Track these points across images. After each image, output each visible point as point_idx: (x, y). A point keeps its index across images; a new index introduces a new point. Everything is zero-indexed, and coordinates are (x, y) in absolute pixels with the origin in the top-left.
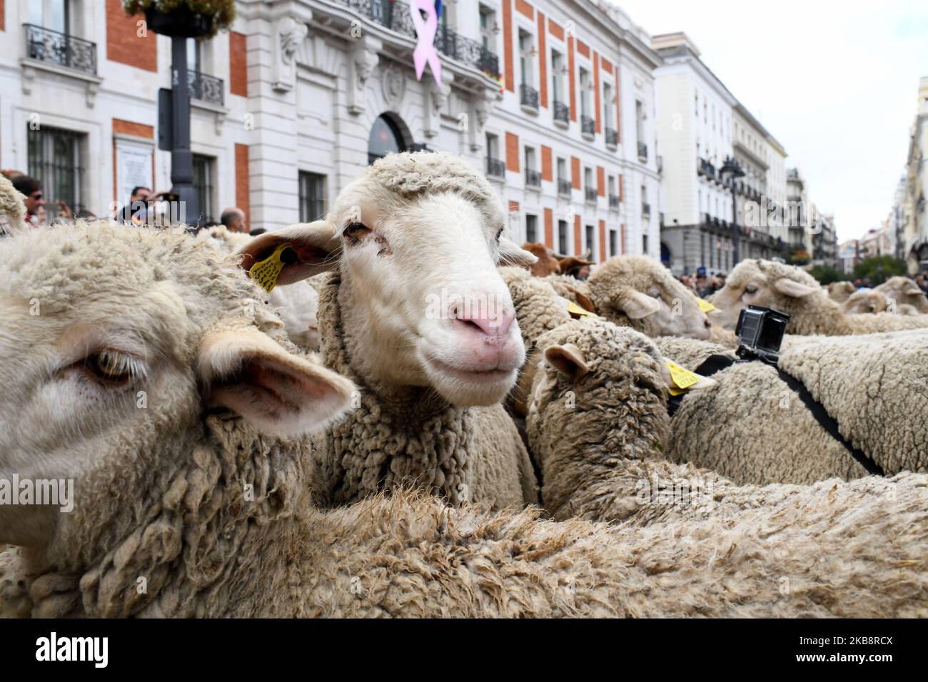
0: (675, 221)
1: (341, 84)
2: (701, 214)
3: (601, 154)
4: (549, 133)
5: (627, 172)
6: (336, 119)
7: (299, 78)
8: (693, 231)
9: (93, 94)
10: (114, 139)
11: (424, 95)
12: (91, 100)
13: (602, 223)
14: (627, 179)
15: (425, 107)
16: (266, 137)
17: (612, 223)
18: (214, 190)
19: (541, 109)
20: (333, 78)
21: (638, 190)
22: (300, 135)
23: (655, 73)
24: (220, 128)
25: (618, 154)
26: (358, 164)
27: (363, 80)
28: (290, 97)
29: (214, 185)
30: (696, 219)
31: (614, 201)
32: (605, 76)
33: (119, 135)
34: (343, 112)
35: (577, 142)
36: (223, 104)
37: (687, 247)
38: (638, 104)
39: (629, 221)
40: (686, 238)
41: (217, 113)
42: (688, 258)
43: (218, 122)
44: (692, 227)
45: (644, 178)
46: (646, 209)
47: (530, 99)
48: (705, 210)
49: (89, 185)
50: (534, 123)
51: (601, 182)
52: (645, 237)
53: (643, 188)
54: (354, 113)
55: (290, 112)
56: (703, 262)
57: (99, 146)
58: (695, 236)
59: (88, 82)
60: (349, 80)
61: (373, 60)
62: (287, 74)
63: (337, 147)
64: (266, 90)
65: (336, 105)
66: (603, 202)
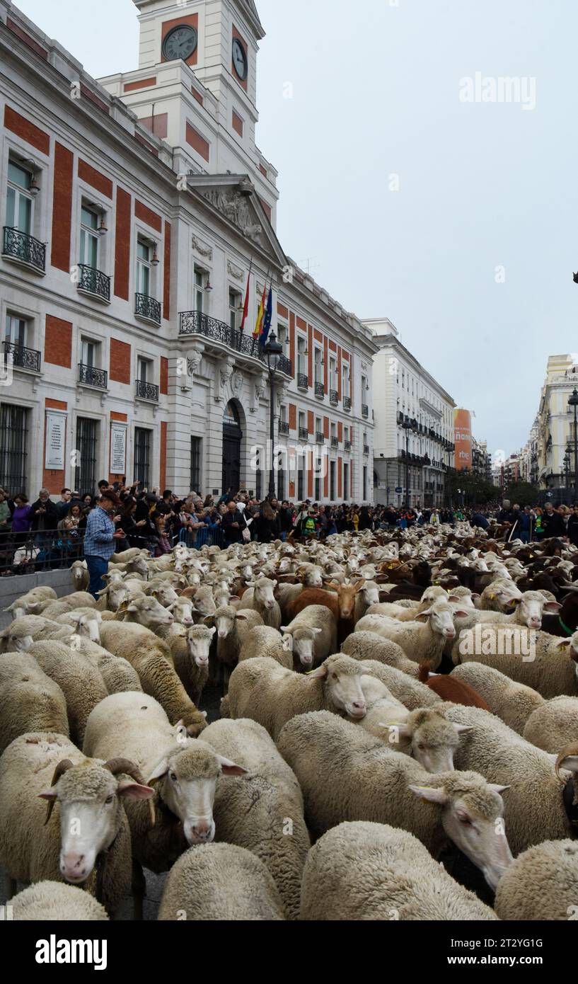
0: (382, 455)
1: (212, 384)
2: (399, 450)
3: (340, 414)
4: (313, 403)
5: (356, 424)
6: (208, 404)
7: (194, 383)
8: (393, 462)
9: (104, 399)
10: (111, 423)
11: (251, 386)
12: (103, 402)
13: (340, 459)
14: (356, 430)
15: (251, 393)
16: (178, 418)
17: (345, 460)
18: (150, 449)
19: (309, 387)
20: (208, 380)
21: (362, 436)
22: (192, 415)
23: (374, 357)
24: (155, 414)
25: (351, 414)
26: (218, 431)
27: (224, 382)
28: (189, 394)
29: (150, 446)
30: (395, 454)
31: (348, 445)
32: (344, 362)
33: (114, 421)
34: (212, 401)
35: (328, 407)
36: (157, 400)
37: (389, 474)
38: (363, 378)
39: (356, 458)
40: (388, 467)
41: (155, 405)
42: (390, 481)
43: (154, 410)
44: (393, 459)
45: (366, 428)
46: (366, 449)
47: (304, 382)
48: (401, 448)
49: (99, 450)
50: (304, 397)
51: (340, 433)
52: (365, 468)
53: (365, 435)
54: (217, 400)
55: (188, 403)
56: (399, 484)
57: (104, 427)
58: (394, 466)
59: (103, 393)
60: (216, 381)
61: (230, 370)
62: (189, 382)
63: (208, 421)
64: (178, 391)
65: (208, 396)
66: (341, 446)
